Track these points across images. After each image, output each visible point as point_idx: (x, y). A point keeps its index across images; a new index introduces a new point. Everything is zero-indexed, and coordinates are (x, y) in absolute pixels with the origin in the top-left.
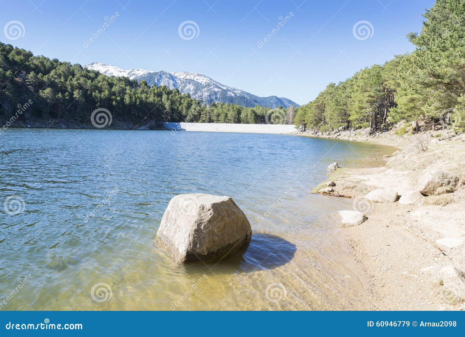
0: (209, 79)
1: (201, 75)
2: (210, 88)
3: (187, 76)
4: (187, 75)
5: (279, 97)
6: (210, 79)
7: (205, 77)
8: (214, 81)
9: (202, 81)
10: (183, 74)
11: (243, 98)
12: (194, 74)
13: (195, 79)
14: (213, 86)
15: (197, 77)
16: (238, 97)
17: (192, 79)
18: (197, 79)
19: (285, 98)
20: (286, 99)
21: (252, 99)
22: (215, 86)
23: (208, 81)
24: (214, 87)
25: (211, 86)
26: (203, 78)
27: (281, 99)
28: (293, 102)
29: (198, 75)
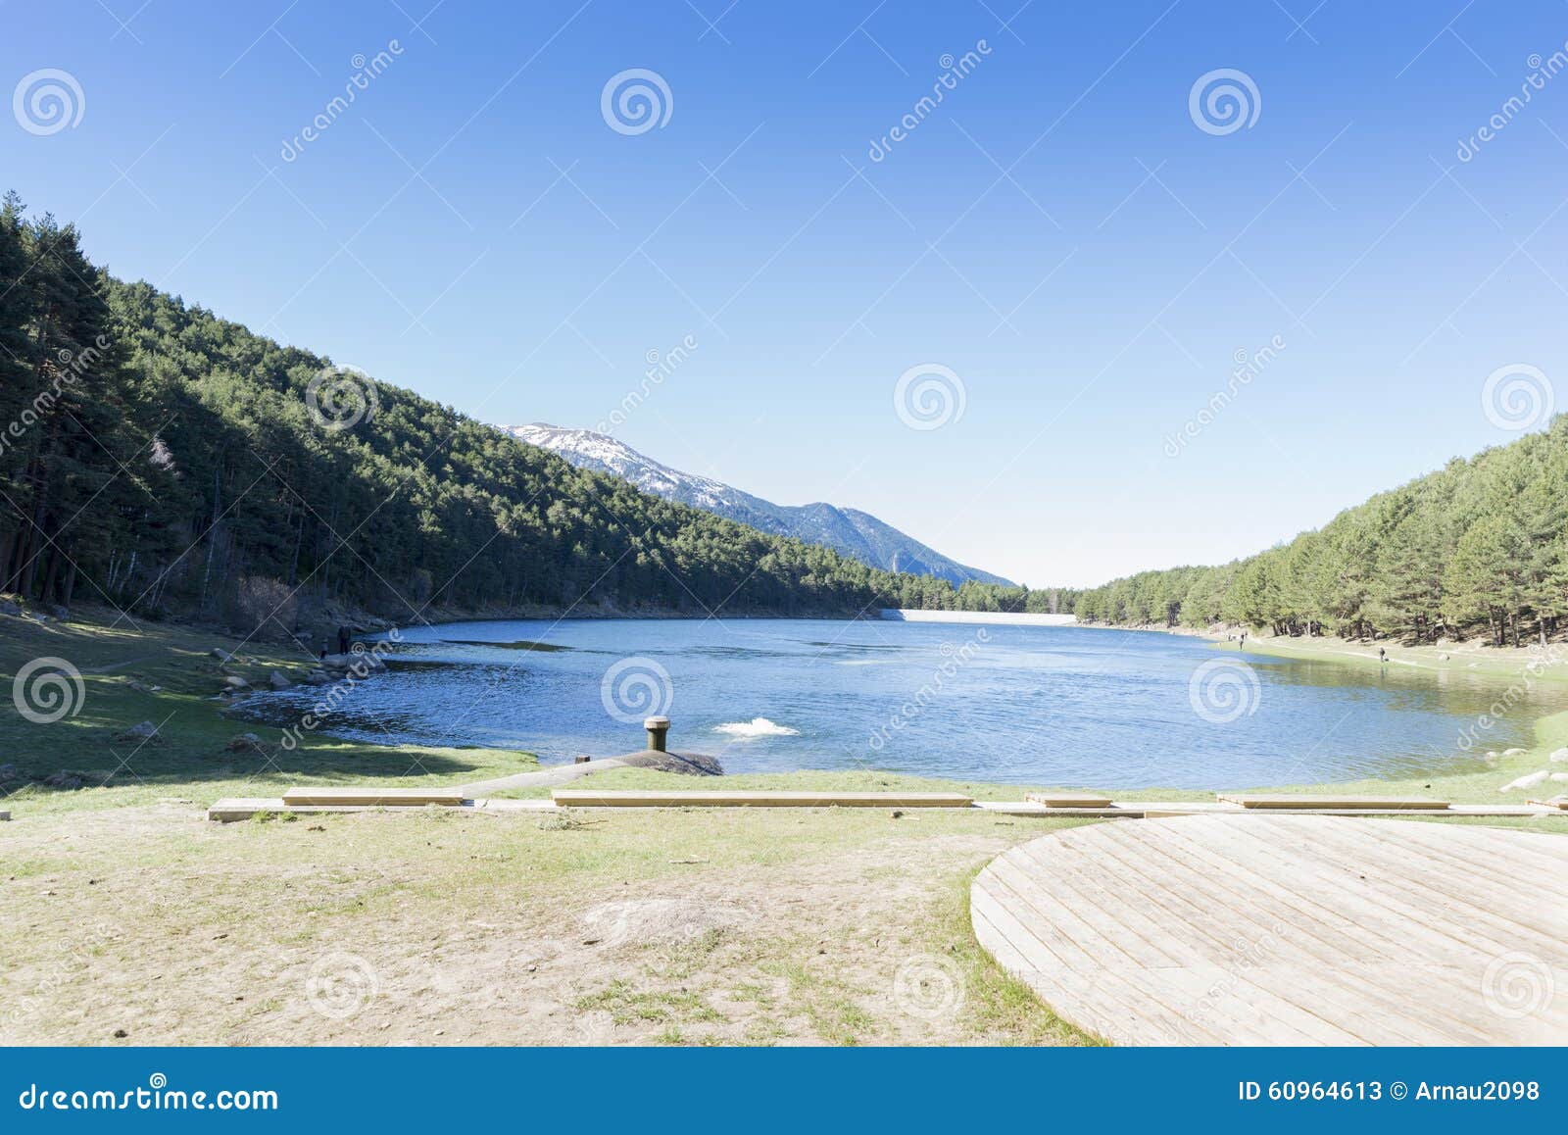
0: (622, 449)
1: (597, 437)
2: (642, 479)
3: (552, 438)
4: (554, 435)
5: (837, 506)
6: (628, 449)
7: (611, 443)
8: (638, 456)
9: (604, 454)
10: (540, 432)
11: (742, 511)
12: (575, 433)
13: (580, 449)
14: (649, 474)
15: (586, 444)
16: (728, 508)
17: (572, 448)
18: (586, 449)
19: (855, 511)
20: (861, 513)
21: (768, 517)
22: (655, 475)
23: (621, 456)
24: (652, 476)
25: (643, 474)
26: (605, 445)
27: (845, 512)
28: (880, 521)
29: (587, 436)
